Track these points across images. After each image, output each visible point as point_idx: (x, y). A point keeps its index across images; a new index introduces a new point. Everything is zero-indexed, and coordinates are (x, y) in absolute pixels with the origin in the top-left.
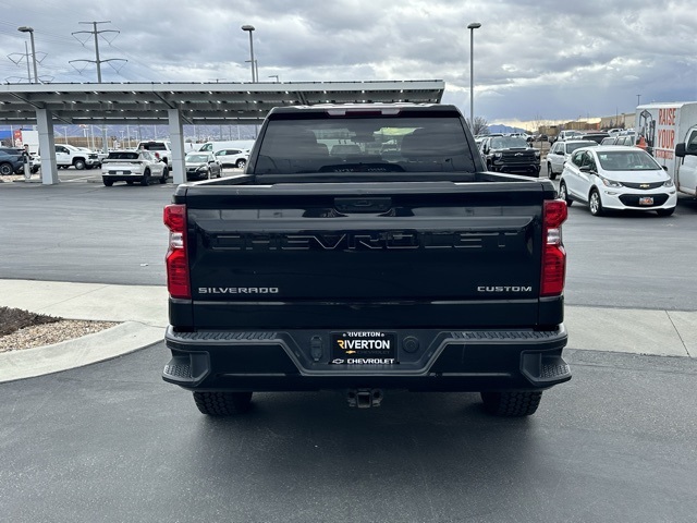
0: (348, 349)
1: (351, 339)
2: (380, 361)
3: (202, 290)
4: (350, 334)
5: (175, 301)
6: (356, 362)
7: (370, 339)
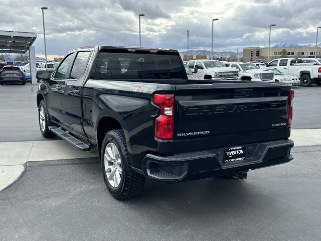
0: (230, 155)
1: (231, 151)
2: (240, 159)
3: (179, 135)
4: (231, 149)
5: (166, 141)
6: (233, 160)
7: (237, 150)
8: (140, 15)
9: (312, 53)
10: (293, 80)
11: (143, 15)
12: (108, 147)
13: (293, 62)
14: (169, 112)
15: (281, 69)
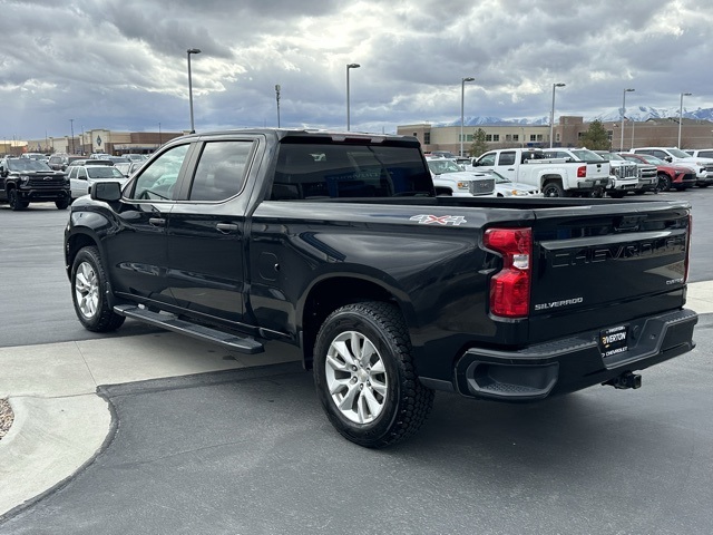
0: (607, 344)
1: (609, 335)
2: (621, 350)
3: (538, 307)
4: (610, 331)
5: (513, 321)
6: (610, 353)
7: (617, 334)
8: (190, 52)
9: (533, 137)
10: (532, 193)
11: (196, 52)
12: (339, 340)
13: (525, 157)
14: (521, 262)
15: (503, 170)
